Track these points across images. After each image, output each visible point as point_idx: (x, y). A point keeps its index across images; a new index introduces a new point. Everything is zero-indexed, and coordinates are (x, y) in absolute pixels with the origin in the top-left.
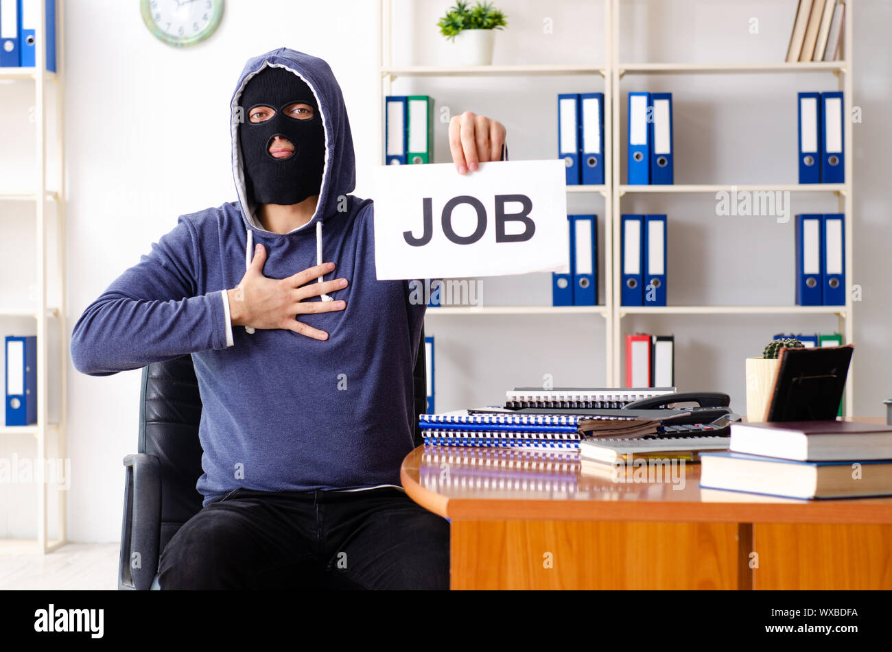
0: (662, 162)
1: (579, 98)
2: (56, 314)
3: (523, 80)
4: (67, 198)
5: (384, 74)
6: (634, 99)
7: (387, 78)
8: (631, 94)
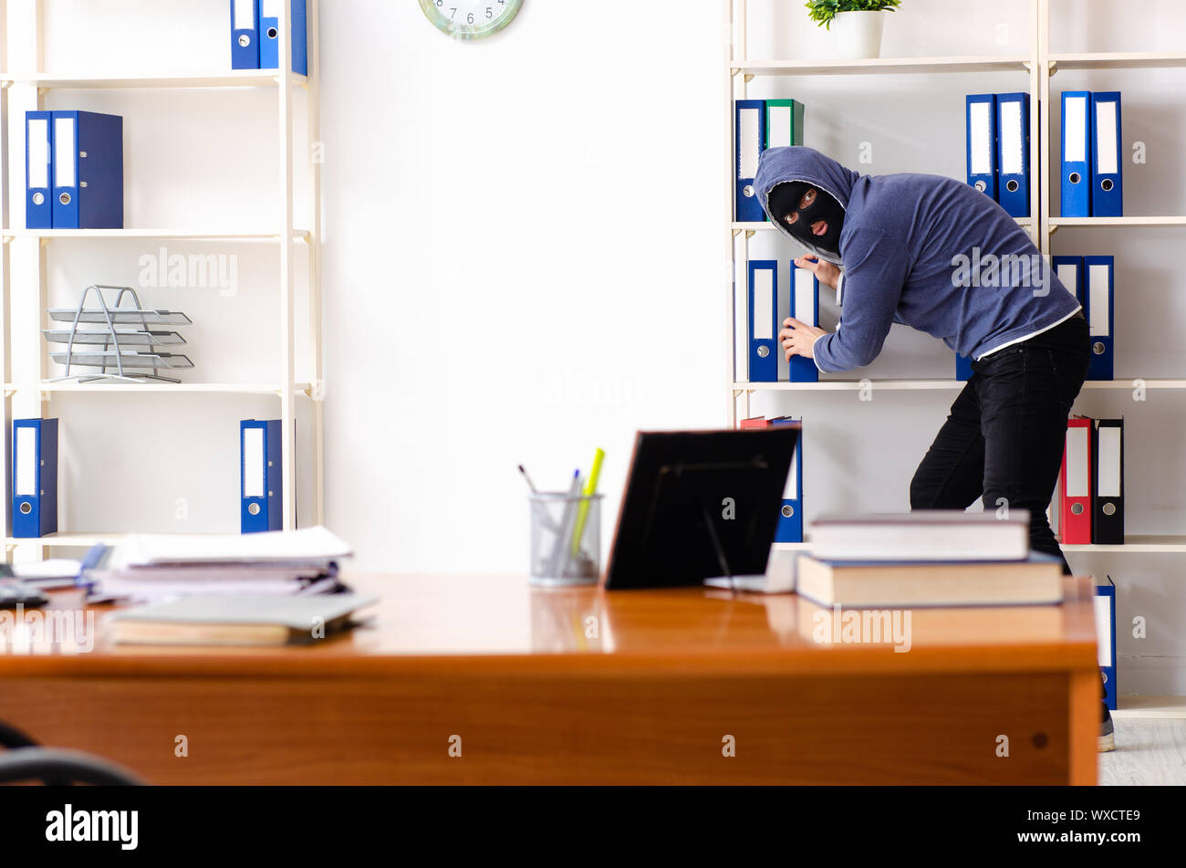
0: (1107, 185)
1: (995, 101)
3: (921, 78)
4: (323, 240)
5: (734, 71)
6: (1068, 100)
7: (739, 78)
8: (1064, 95)
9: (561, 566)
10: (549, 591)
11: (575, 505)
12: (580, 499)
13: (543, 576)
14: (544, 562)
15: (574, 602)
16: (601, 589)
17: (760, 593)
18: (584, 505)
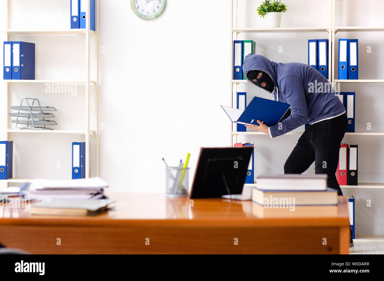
0: (353, 69)
1: (317, 42)
2: (94, 133)
3: (293, 34)
5: (233, 31)
6: (341, 42)
7: (235, 33)
8: (340, 40)
9: (176, 191)
10: (172, 199)
11: (180, 171)
12: (182, 169)
13: (170, 194)
14: (170, 189)
15: (180, 203)
16: (188, 198)
17: (240, 200)
18: (183, 171)
